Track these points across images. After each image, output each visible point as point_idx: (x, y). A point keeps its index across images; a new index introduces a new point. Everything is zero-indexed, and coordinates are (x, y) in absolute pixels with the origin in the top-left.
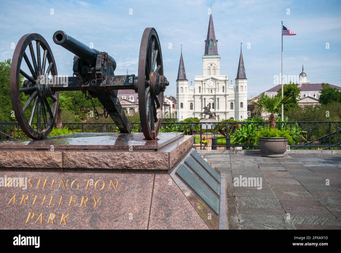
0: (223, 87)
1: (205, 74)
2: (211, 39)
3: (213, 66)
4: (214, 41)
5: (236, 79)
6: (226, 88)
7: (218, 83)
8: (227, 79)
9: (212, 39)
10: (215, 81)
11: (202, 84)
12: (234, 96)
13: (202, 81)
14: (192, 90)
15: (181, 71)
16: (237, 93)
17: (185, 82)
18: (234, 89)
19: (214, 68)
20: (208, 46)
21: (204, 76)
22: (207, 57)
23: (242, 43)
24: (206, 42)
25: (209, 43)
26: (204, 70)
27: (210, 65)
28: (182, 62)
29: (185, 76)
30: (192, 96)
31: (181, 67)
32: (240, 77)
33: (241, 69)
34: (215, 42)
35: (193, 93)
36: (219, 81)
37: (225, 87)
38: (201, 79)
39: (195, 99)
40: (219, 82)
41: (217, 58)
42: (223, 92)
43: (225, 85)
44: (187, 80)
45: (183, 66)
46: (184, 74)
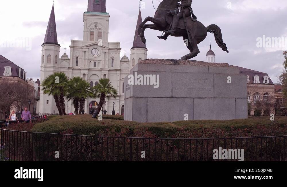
0: (113, 59)
1: (86, 39)
3: (98, 28)
6: (117, 60)
8: (119, 47)
10: (100, 50)
11: (82, 52)
13: (81, 48)
14: (65, 61)
17: (55, 48)
18: (128, 63)
19: (100, 31)
22: (91, 14)
26: (85, 32)
28: (53, 17)
31: (51, 24)
32: (138, 45)
38: (80, 45)
40: (106, 51)
41: (106, 16)
42: (113, 66)
45: (55, 24)
46: (54, 35)
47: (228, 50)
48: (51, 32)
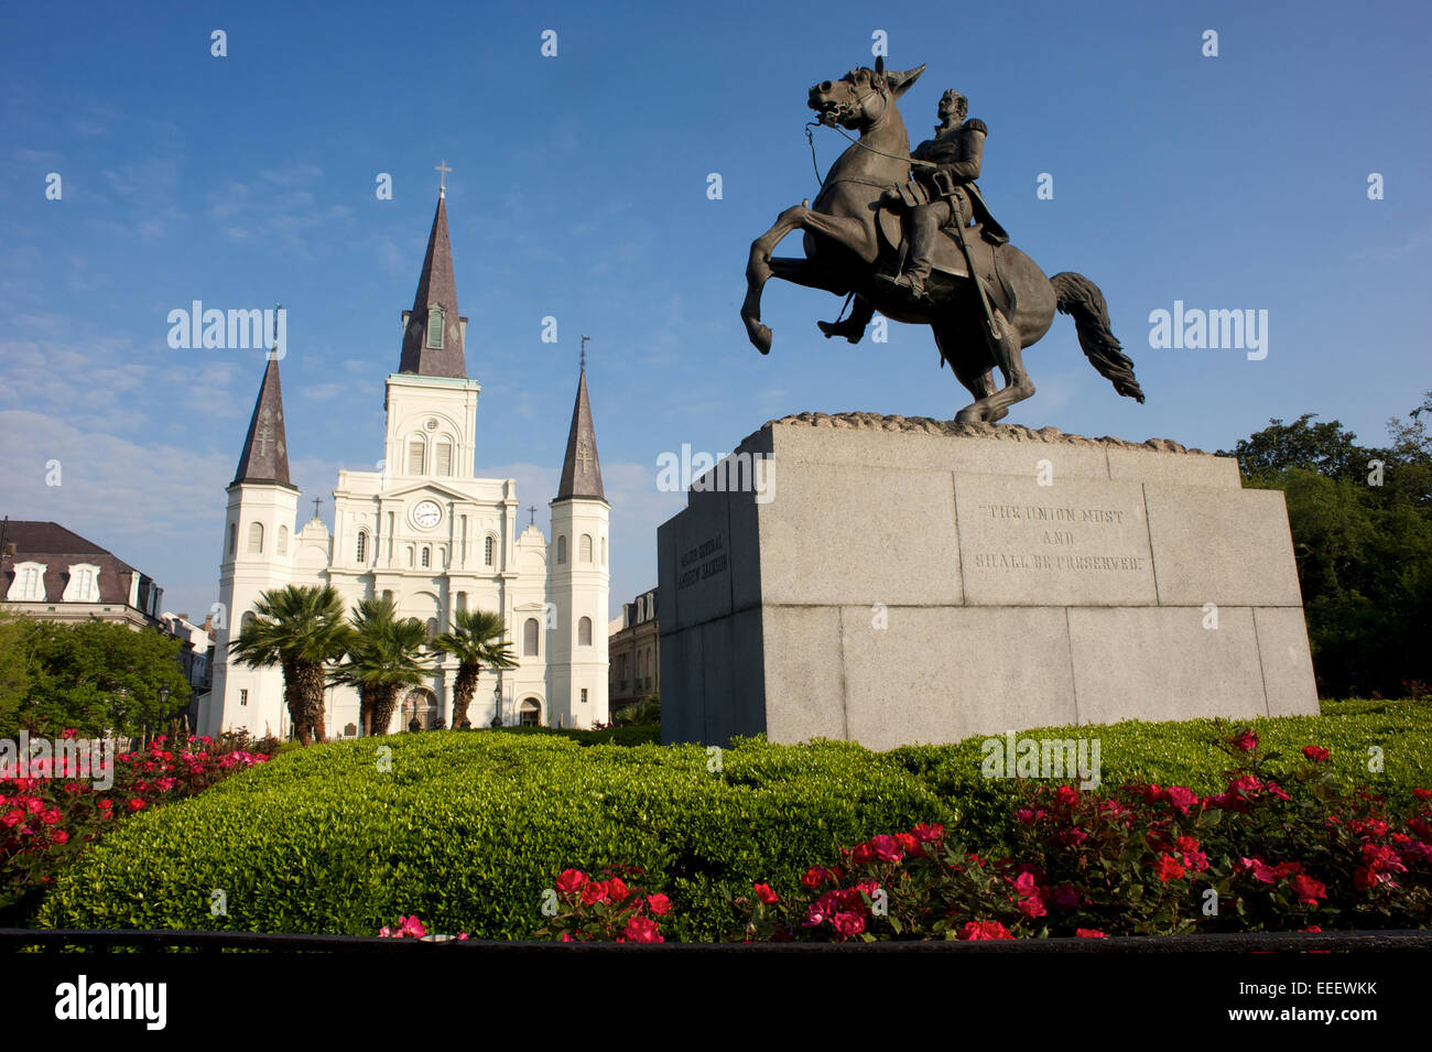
0: (490, 540)
1: (395, 466)
2: (437, 304)
3: (440, 429)
4: (450, 315)
5: (555, 500)
6: (504, 543)
7: (464, 512)
8: (512, 496)
9: (443, 302)
10: (447, 505)
11: (379, 513)
12: (544, 584)
13: (378, 500)
15: (264, 434)
16: (561, 570)
17: (279, 496)
18: (544, 550)
19: (446, 441)
20: (422, 332)
22: (414, 380)
23: (585, 339)
24: (407, 317)
25: (423, 323)
26: (391, 444)
27: (424, 420)
28: (273, 391)
29: (281, 464)
31: (266, 413)
32: (577, 490)
33: (583, 454)
34: (457, 320)
35: (321, 561)
36: (472, 507)
37: (499, 540)
38: (373, 489)
40: (467, 510)
41: (465, 391)
42: (490, 560)
43: (497, 530)
44: (294, 486)
45: (279, 415)
46: (276, 452)
47: (1143, 389)
48: (264, 442)
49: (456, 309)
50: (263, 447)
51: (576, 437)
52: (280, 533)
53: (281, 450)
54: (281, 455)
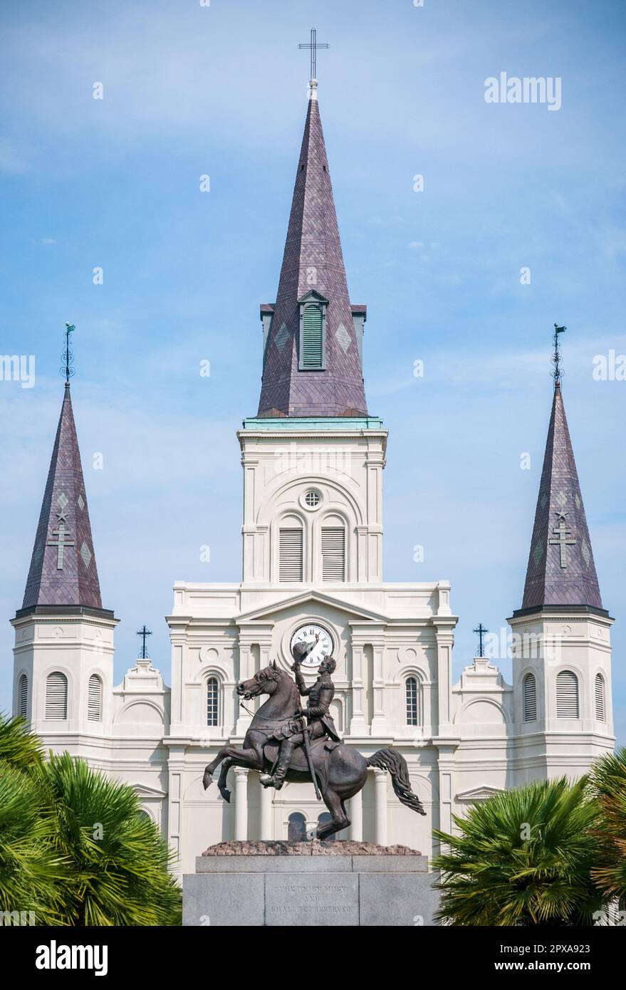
0: (412, 682)
1: (258, 569)
2: (314, 294)
3: (324, 505)
4: (335, 312)
5: (517, 614)
6: (435, 687)
7: (369, 648)
8: (445, 611)
9: (321, 290)
10: (340, 630)
11: (236, 648)
12: (502, 756)
13: (233, 628)
14: (142, 700)
15: (61, 534)
16: (529, 729)
17: (88, 632)
18: (499, 698)
19: (336, 523)
20: (289, 344)
21: (249, 582)
22: (282, 428)
23: (560, 330)
24: (268, 319)
25: (294, 328)
26: (251, 534)
27: (300, 492)
28: (69, 461)
29: (88, 579)
30: (146, 756)
31: (61, 501)
32: (551, 598)
33: (559, 532)
34: (348, 316)
35: (153, 729)
36: (381, 632)
37: (427, 681)
38: (227, 610)
39: (173, 780)
40: (373, 636)
41: (364, 439)
42: (413, 719)
43: (423, 664)
44: (109, 614)
45: (80, 501)
46: (80, 562)
48: (61, 548)
49: (347, 297)
50: (61, 556)
51: (548, 504)
52: (91, 686)
53: (86, 558)
54: (87, 564)
